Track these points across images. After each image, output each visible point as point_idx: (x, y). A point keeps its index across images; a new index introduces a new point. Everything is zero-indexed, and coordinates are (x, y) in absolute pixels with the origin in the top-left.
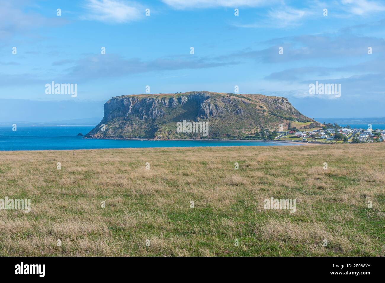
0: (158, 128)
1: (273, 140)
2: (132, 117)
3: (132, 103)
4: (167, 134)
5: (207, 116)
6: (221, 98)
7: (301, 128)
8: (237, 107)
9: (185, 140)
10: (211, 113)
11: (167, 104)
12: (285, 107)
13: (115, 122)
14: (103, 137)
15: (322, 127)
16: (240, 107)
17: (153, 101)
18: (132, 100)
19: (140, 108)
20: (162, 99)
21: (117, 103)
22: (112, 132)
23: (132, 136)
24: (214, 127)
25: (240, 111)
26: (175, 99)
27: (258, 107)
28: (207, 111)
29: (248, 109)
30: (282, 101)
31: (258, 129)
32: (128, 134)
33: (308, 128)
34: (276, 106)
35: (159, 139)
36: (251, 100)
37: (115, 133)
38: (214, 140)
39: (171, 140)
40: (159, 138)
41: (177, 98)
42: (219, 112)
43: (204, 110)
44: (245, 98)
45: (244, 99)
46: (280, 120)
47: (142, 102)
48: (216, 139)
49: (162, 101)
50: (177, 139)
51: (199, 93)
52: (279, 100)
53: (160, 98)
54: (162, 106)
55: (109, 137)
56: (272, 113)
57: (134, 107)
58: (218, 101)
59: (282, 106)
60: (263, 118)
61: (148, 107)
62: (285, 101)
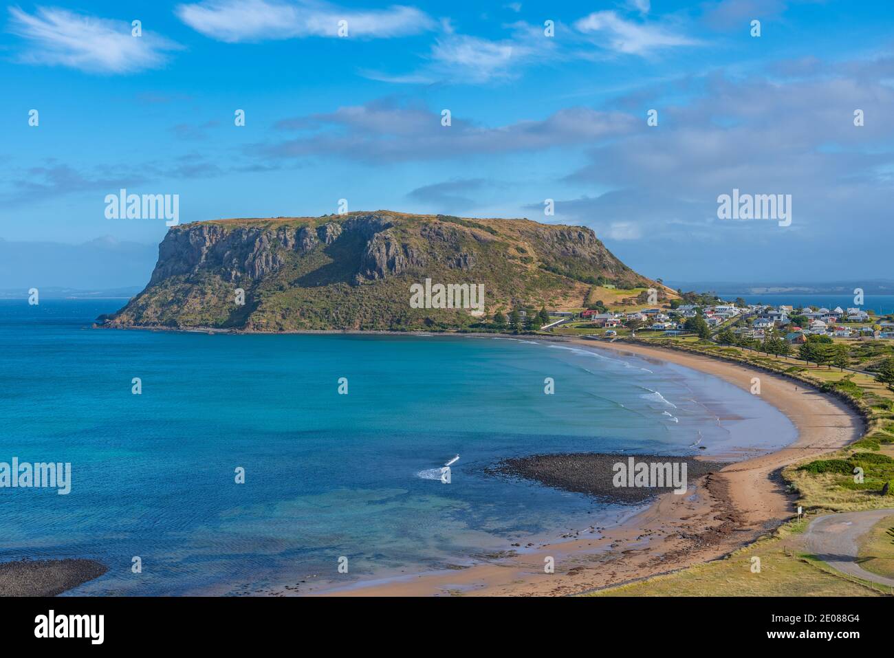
0: (260, 302)
1: (535, 334)
2: (207, 273)
3: (207, 239)
4: (279, 318)
5: (380, 272)
6: (421, 228)
7: (616, 304)
8: (457, 249)
9: (322, 332)
10: (391, 264)
11: (292, 242)
12: (585, 252)
13: (166, 287)
14: (134, 324)
15: (671, 301)
16: (464, 250)
17: (258, 235)
18: (209, 232)
19: (226, 252)
20: (280, 229)
21: (176, 240)
22: (156, 312)
23: (197, 322)
24: (397, 300)
25: (465, 260)
26: (312, 231)
27: (512, 251)
28: (382, 259)
29: (487, 256)
30: (580, 235)
31: (507, 305)
32: (190, 318)
33: (634, 302)
34: (565, 249)
35: (258, 329)
36: (496, 232)
37: (161, 315)
38: (393, 333)
39: (286, 332)
40: (257, 327)
41: (316, 229)
42: (413, 263)
43: (374, 258)
44: (480, 227)
45: (477, 231)
46: (566, 284)
47: (233, 237)
48: (397, 330)
49: (278, 235)
50: (302, 331)
51: (370, 216)
52: (573, 234)
53: (274, 227)
54: (277, 248)
55: (147, 324)
56: (546, 266)
57: (211, 250)
58: (412, 235)
59: (579, 249)
60: (523, 277)
61: (245, 249)
62: (587, 236)
